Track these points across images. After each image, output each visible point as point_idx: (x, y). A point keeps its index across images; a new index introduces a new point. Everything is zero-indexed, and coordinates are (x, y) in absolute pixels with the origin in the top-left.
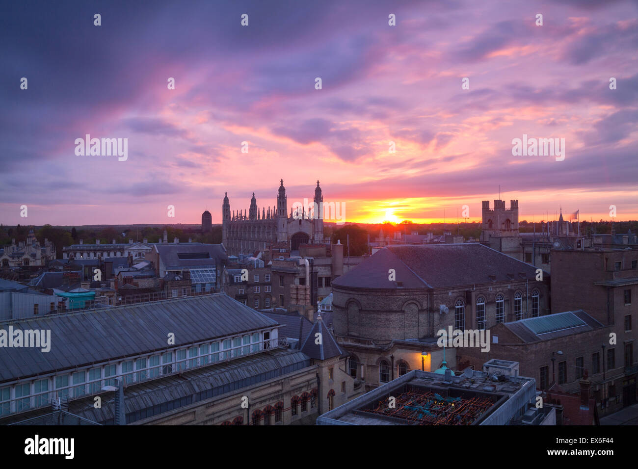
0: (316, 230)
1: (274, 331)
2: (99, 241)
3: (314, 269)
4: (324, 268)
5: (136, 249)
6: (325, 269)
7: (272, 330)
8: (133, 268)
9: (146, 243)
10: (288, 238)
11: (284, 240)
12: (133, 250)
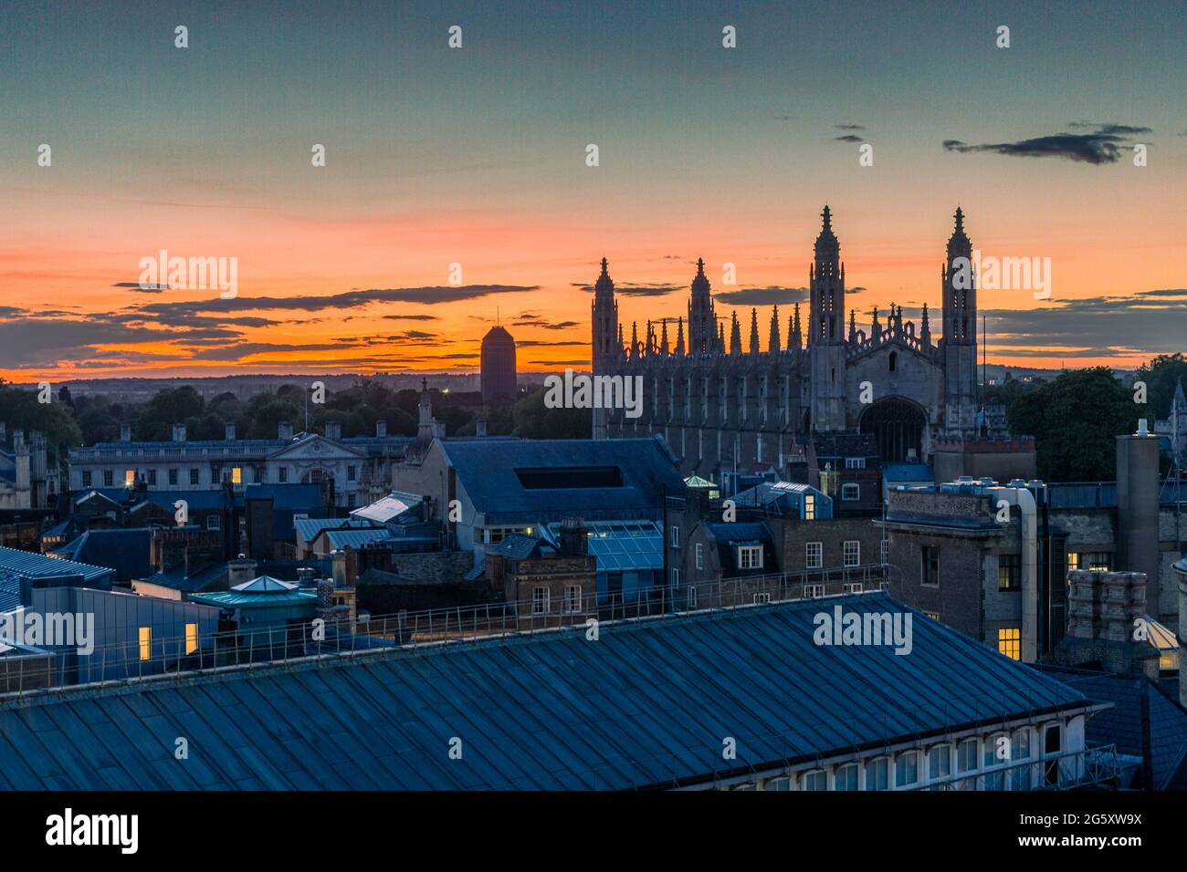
0: (953, 391)
1: (1072, 723)
2: (183, 431)
3: (1051, 523)
4: (1087, 519)
5: (305, 456)
6: (1091, 524)
7: (1068, 719)
8: (355, 518)
9: (338, 436)
10: (848, 416)
11: (835, 426)
12: (295, 461)
